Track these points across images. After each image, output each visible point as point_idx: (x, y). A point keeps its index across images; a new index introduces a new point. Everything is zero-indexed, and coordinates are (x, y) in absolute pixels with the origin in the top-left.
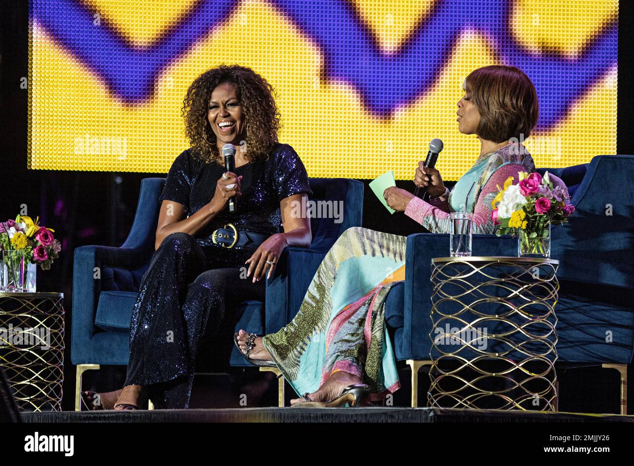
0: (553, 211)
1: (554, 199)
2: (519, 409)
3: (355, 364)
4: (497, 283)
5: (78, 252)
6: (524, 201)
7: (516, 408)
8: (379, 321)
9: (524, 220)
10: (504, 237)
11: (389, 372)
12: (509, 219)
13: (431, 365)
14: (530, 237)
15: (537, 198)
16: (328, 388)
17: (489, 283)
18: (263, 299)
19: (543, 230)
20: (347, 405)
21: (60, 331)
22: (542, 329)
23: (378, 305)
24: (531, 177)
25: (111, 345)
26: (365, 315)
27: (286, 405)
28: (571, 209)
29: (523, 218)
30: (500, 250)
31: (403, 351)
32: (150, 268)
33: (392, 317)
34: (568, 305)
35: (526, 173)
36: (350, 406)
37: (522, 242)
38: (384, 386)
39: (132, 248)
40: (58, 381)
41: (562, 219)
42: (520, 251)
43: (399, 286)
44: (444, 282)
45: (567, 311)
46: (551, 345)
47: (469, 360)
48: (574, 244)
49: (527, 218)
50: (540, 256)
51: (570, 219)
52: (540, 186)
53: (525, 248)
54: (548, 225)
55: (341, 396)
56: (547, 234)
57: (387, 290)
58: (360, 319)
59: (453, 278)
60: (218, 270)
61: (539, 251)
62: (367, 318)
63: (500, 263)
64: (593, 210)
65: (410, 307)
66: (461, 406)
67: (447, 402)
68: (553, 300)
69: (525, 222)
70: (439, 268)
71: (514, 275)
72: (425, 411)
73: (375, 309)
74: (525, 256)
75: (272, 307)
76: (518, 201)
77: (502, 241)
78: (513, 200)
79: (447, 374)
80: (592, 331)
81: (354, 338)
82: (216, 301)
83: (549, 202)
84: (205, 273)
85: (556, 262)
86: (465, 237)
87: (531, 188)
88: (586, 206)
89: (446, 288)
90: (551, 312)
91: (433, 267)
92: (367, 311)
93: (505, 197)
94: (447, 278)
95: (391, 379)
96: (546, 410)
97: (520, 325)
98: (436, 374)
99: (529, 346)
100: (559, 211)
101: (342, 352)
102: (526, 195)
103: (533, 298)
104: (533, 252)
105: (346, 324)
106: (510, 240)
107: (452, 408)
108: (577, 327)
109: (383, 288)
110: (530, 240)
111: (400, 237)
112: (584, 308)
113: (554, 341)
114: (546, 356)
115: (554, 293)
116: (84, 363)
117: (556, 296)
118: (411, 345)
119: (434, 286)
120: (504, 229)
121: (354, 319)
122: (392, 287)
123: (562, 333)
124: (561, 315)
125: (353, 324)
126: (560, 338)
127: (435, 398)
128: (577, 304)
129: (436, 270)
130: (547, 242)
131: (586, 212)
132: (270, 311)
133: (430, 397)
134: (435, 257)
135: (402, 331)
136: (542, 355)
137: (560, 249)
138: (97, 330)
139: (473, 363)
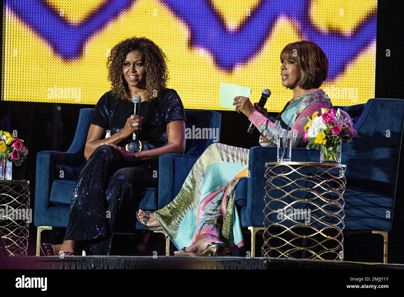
0: (343, 133)
1: (344, 126)
2: (319, 259)
3: (216, 229)
4: (306, 179)
5: (39, 155)
6: (325, 127)
7: (318, 258)
8: (231, 202)
9: (324, 139)
10: (311, 150)
11: (237, 235)
12: (315, 138)
13: (264, 230)
14: (328, 150)
15: (333, 125)
16: (198, 244)
17: (302, 179)
18: (157, 187)
19: (336, 146)
20: (210, 255)
21: (27, 205)
22: (335, 209)
23: (230, 192)
24: (330, 112)
25: (59, 215)
26: (222, 198)
27: (170, 255)
28: (355, 133)
29: (324, 137)
30: (309, 158)
31: (246, 221)
32: (86, 167)
33: (239, 199)
34: (351, 194)
35: (326, 109)
36: (212, 255)
37: (323, 153)
38: (234, 243)
39: (73, 153)
40: (25, 237)
41: (349, 139)
42: (322, 159)
43: (244, 180)
44: (273, 178)
45: (350, 197)
46: (340, 218)
47: (289, 228)
48: (355, 155)
49: (326, 138)
50: (335, 162)
51: (353, 139)
52: (335, 118)
53: (325, 157)
54: (340, 143)
55: (206, 249)
56: (339, 148)
57: (236, 183)
58: (219, 200)
59: (279, 175)
60: (129, 168)
61: (334, 159)
62: (223, 200)
63: (309, 166)
64: (368, 133)
65: (251, 193)
66: (283, 256)
67: (274, 254)
68: (342, 191)
69: (326, 141)
70: (270, 169)
71: (318, 174)
72: (261, 260)
73: (228, 194)
74: (325, 162)
75: (163, 191)
76: (321, 127)
77: (310, 152)
78: (318, 126)
79: (274, 236)
80: (366, 210)
81: (214, 213)
82: (128, 187)
83: (341, 128)
84: (121, 170)
85: (345, 166)
86: (287, 150)
87: (329, 119)
88: (364, 131)
89: (274, 181)
90: (341, 198)
91: (266, 168)
92: (223, 196)
93: (312, 124)
94: (275, 175)
95: (238, 239)
96: (337, 260)
97: (321, 206)
98: (267, 236)
99: (326, 219)
100: (347, 133)
101: (206, 221)
102: (326, 123)
103: (329, 189)
104: (330, 159)
105: (210, 204)
106: (316, 151)
107: (277, 258)
108: (357, 207)
109: (234, 181)
110: (329, 152)
111: (245, 149)
112: (361, 195)
113: (342, 216)
114: (337, 226)
115: (343, 186)
116: (42, 225)
117: (344, 188)
118: (251, 217)
119: (267, 180)
120: (312, 145)
121: (215, 200)
122: (239, 181)
123: (347, 211)
124: (347, 200)
125: (214, 203)
126: (346, 214)
127: (266, 251)
128: (357, 193)
129: (268, 170)
130: (339, 153)
131: (363, 135)
132: (161, 194)
133: (263, 250)
134: (267, 162)
135: (246, 208)
136: (335, 225)
137: (347, 158)
138: (50, 205)
139: (291, 229)
